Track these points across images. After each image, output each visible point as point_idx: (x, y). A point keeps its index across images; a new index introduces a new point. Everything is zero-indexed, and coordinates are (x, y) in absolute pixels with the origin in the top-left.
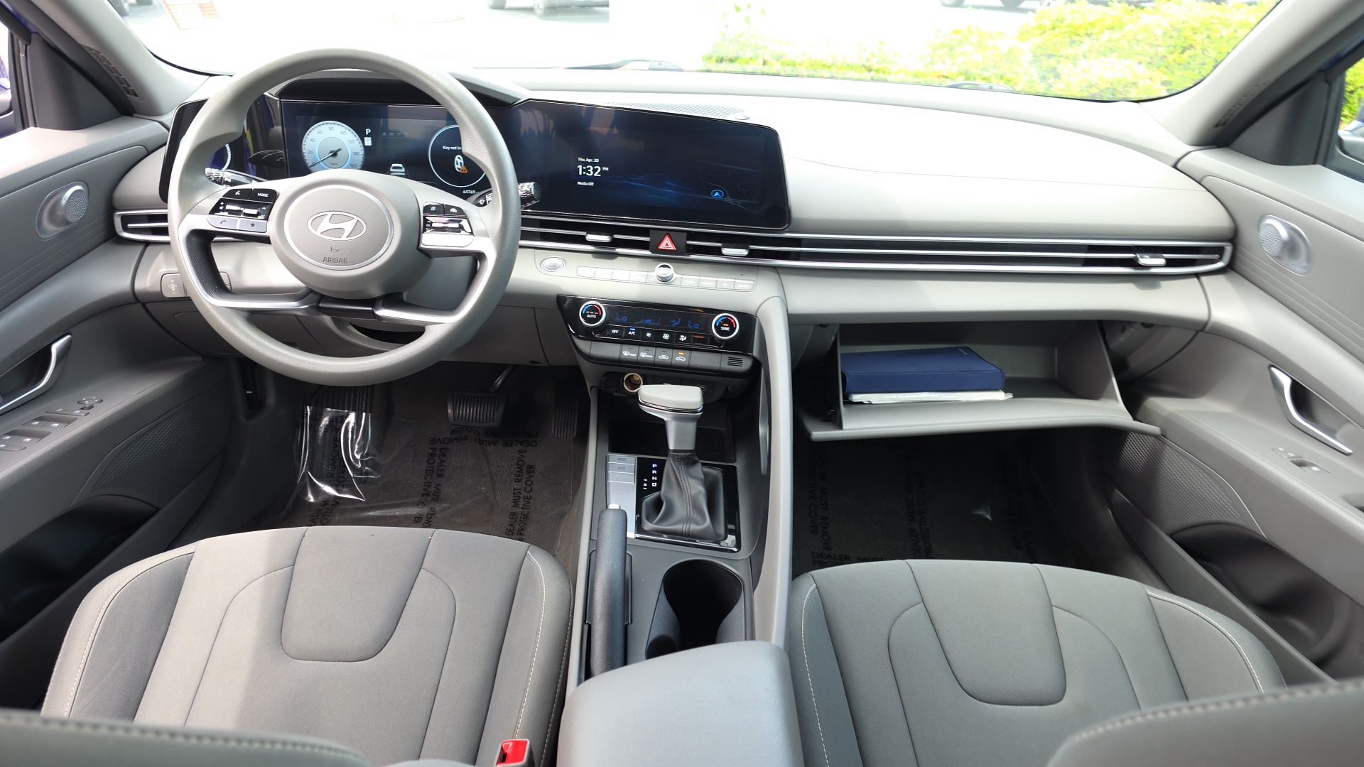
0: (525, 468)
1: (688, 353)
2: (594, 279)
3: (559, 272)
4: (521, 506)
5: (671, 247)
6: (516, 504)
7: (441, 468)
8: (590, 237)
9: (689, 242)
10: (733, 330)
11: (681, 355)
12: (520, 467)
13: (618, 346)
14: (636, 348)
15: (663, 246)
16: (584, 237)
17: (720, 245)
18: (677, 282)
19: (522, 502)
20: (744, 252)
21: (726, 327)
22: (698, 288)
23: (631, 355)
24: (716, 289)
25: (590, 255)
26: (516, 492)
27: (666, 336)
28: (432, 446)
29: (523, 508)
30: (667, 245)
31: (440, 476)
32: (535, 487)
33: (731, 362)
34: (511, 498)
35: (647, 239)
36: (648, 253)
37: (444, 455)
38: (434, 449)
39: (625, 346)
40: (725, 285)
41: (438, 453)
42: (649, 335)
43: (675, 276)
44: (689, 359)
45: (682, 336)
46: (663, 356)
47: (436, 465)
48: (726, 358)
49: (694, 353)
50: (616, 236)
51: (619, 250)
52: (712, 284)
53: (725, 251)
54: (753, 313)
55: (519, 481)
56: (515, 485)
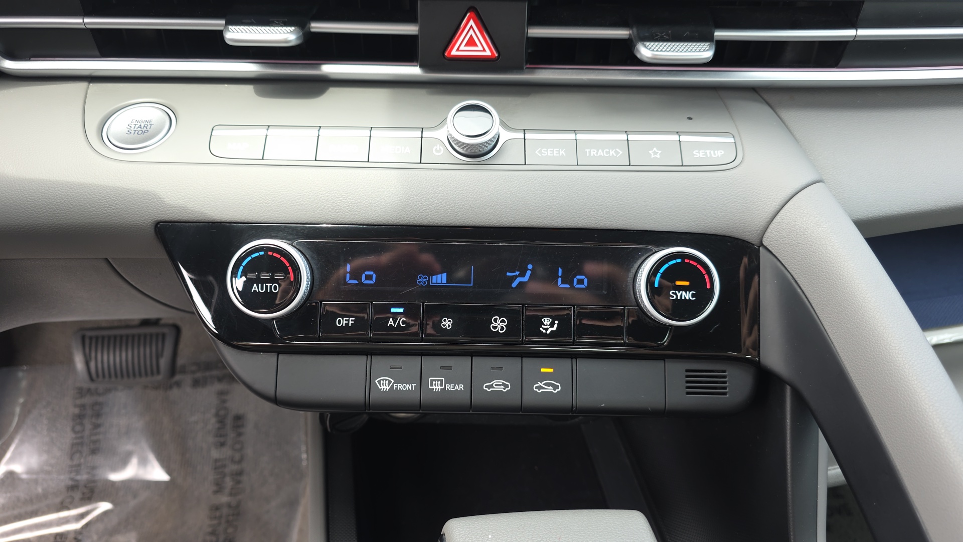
0: (229, 421)
1: (566, 364)
2: (262, 161)
3: (155, 151)
4: (227, 491)
5: (483, 49)
6: (219, 488)
7: (94, 438)
8: (237, 34)
9: (536, 32)
10: (704, 296)
11: (547, 376)
12: (221, 421)
13: (359, 362)
14: (413, 362)
15: (460, 49)
16: (220, 34)
17: (621, 33)
18: (513, 155)
19: (229, 482)
20: (704, 52)
21: (685, 289)
22: (579, 168)
23: (400, 387)
24: (629, 167)
25: (249, 89)
26: (218, 466)
27: (499, 324)
28: (79, 402)
29: (231, 495)
30: (471, 42)
31: (94, 452)
32: (249, 451)
33: (693, 384)
34: (211, 477)
35: (409, 29)
36: (413, 71)
37: (98, 415)
38: (83, 407)
39: (379, 362)
40: (655, 156)
41: (89, 412)
42: (447, 323)
43: (505, 135)
44: (572, 385)
45: (547, 321)
46: (494, 382)
47: (87, 433)
48: (677, 371)
49: (584, 366)
50: (318, 27)
51: (330, 69)
52: (617, 155)
53: (646, 51)
54: (752, 238)
55: (222, 444)
56: (215, 454)
